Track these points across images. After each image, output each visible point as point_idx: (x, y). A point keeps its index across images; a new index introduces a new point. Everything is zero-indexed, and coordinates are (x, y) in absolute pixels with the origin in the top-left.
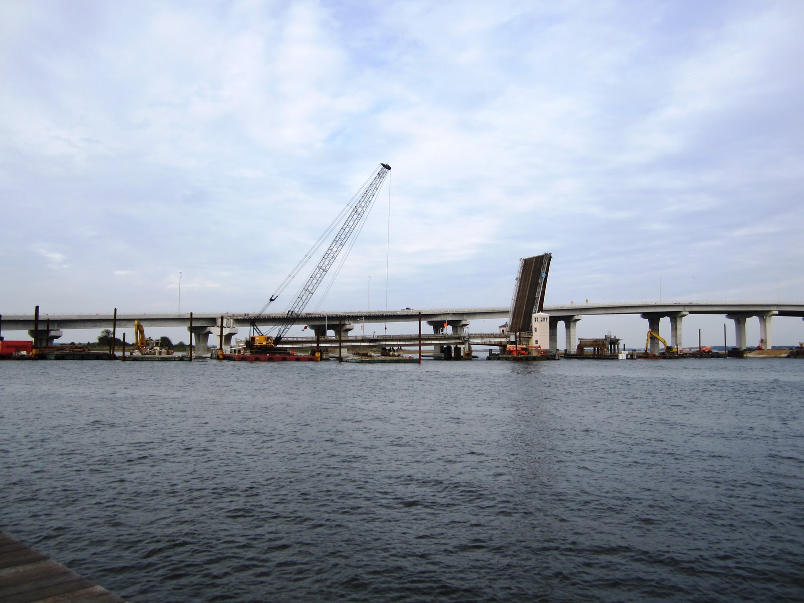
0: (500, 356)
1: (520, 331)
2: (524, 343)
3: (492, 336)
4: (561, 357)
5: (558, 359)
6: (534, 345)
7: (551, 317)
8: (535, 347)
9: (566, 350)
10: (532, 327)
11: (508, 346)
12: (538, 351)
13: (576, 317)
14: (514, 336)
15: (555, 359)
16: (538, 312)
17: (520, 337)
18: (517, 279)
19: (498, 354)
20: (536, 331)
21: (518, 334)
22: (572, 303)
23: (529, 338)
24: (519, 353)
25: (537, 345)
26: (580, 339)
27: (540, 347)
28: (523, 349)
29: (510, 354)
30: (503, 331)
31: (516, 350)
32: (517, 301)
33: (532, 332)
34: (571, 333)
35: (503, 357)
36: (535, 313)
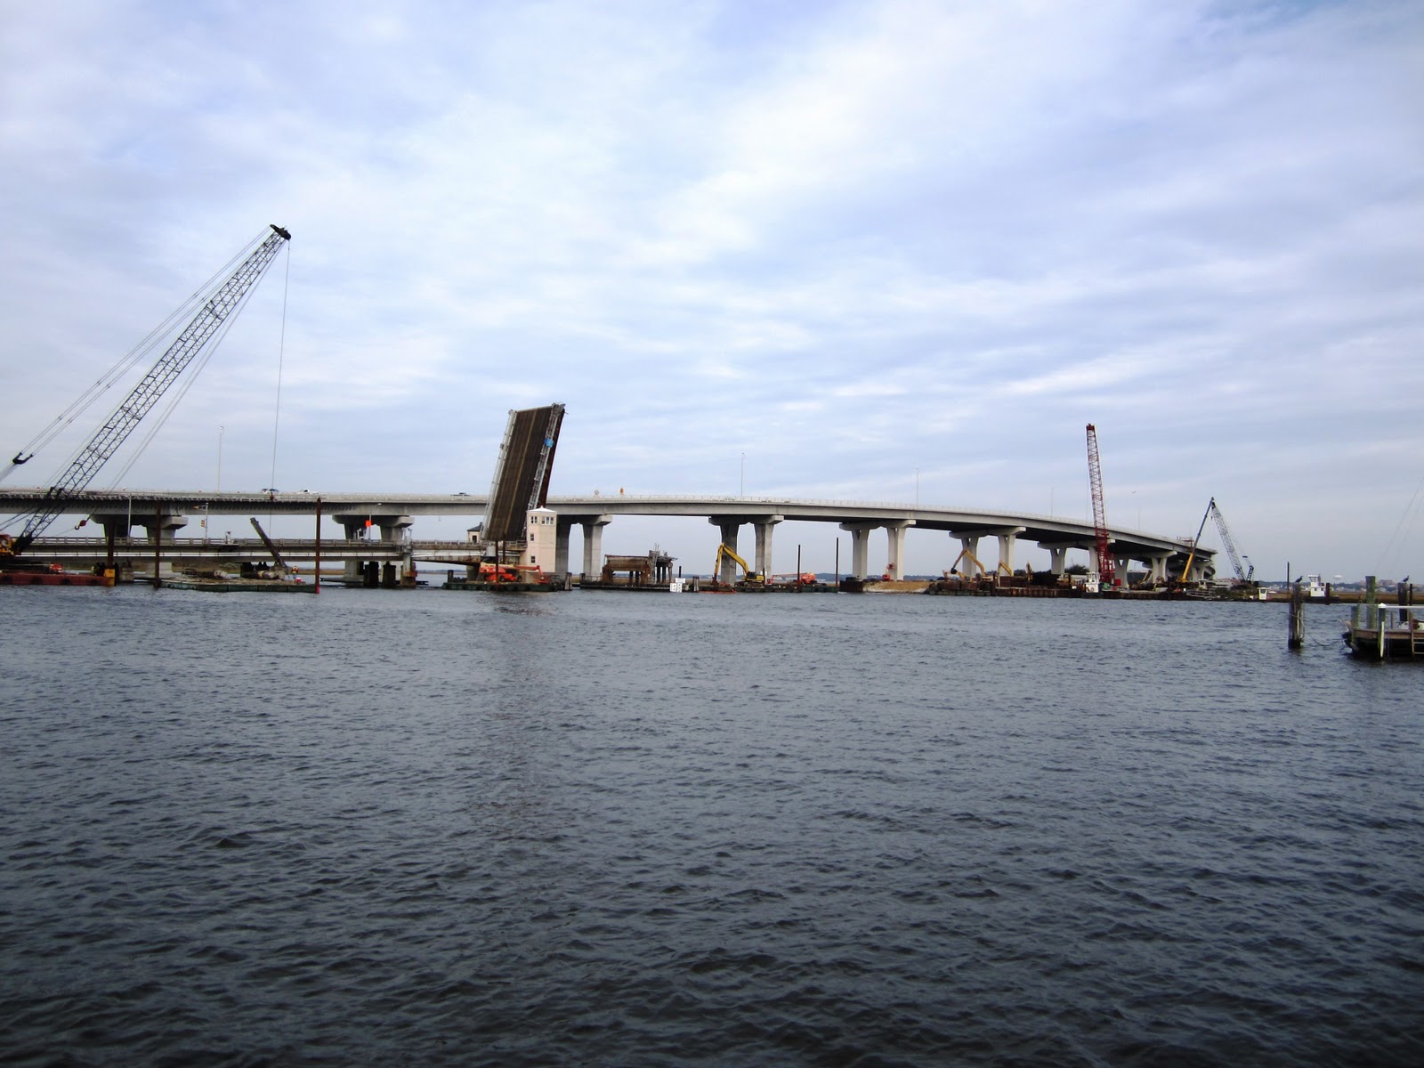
0: (468, 582)
1: (505, 538)
2: (511, 560)
3: (455, 546)
4: (574, 586)
5: (570, 590)
6: (529, 564)
7: (560, 518)
8: (530, 568)
9: (583, 575)
10: (525, 533)
11: (483, 565)
12: (536, 576)
13: (603, 519)
14: (493, 548)
15: (564, 589)
16: (538, 507)
17: (504, 549)
18: (502, 446)
19: (464, 580)
20: (532, 539)
21: (500, 544)
22: (597, 493)
23: (519, 552)
24: (502, 577)
25: (534, 565)
26: (608, 556)
27: (538, 568)
28: (509, 571)
29: (485, 580)
30: (475, 538)
31: (497, 573)
32: (501, 485)
33: (525, 542)
34: (594, 547)
35: (472, 585)
36: (532, 508)
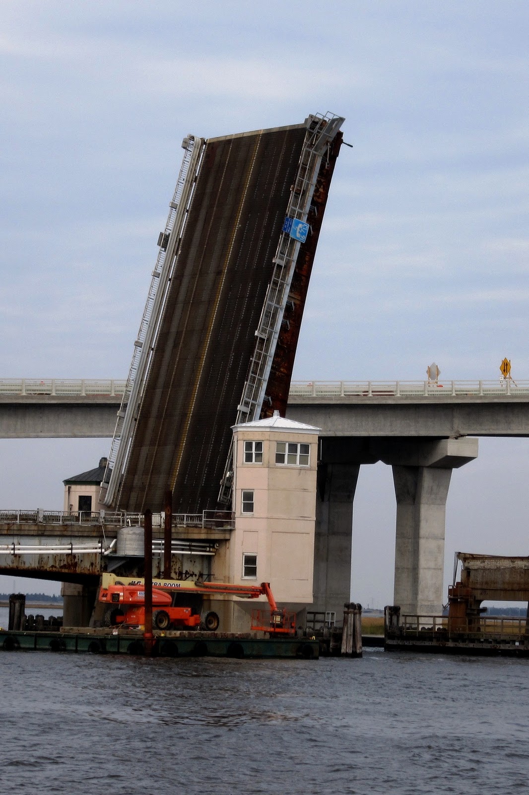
0: (65, 629)
1: (170, 504)
2: (187, 567)
3: (31, 527)
4: (367, 642)
5: (355, 655)
6: (238, 577)
7: (327, 444)
8: (241, 591)
9: (394, 611)
10: (228, 490)
11: (108, 580)
12: (258, 612)
13: (452, 448)
14: (139, 530)
15: (336, 653)
16: (265, 415)
17: (168, 534)
18: (164, 241)
19: (56, 623)
20: (249, 507)
21: (158, 519)
22: (433, 373)
23: (212, 543)
24: (162, 615)
25: (254, 582)
26: (464, 557)
27: (265, 589)
28: (181, 598)
29: (114, 623)
30: (85, 502)
31: (148, 602)
32: (160, 350)
33: (229, 516)
34: (425, 528)
35: (78, 638)
36: (248, 417)
